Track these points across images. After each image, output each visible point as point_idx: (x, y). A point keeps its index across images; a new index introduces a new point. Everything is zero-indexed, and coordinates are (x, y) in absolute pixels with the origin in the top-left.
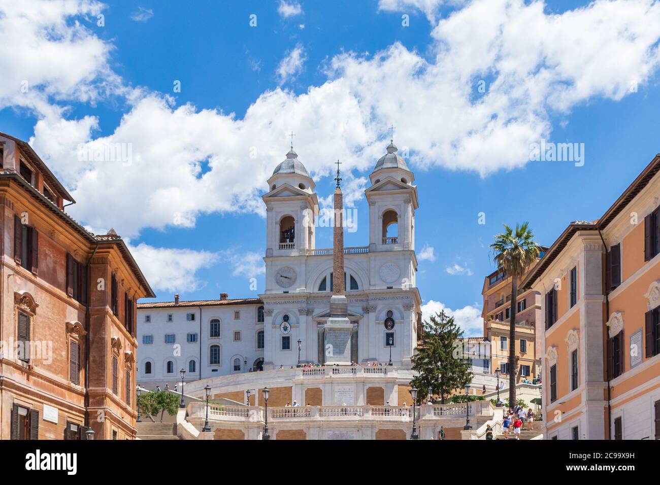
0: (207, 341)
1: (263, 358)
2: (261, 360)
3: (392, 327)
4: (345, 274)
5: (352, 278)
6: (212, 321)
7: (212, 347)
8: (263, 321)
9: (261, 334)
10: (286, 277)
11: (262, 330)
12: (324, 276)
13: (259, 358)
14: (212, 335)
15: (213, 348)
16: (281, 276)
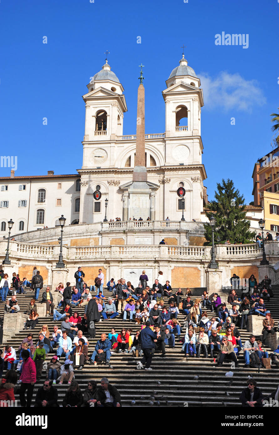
0: (35, 206)
1: (79, 220)
2: (77, 221)
3: (184, 195)
4: (146, 154)
5: (151, 157)
6: (40, 190)
7: (38, 210)
8: (80, 190)
9: (78, 201)
10: (99, 157)
11: (79, 197)
12: (129, 156)
13: (76, 220)
14: (39, 202)
15: (39, 212)
16: (95, 157)
